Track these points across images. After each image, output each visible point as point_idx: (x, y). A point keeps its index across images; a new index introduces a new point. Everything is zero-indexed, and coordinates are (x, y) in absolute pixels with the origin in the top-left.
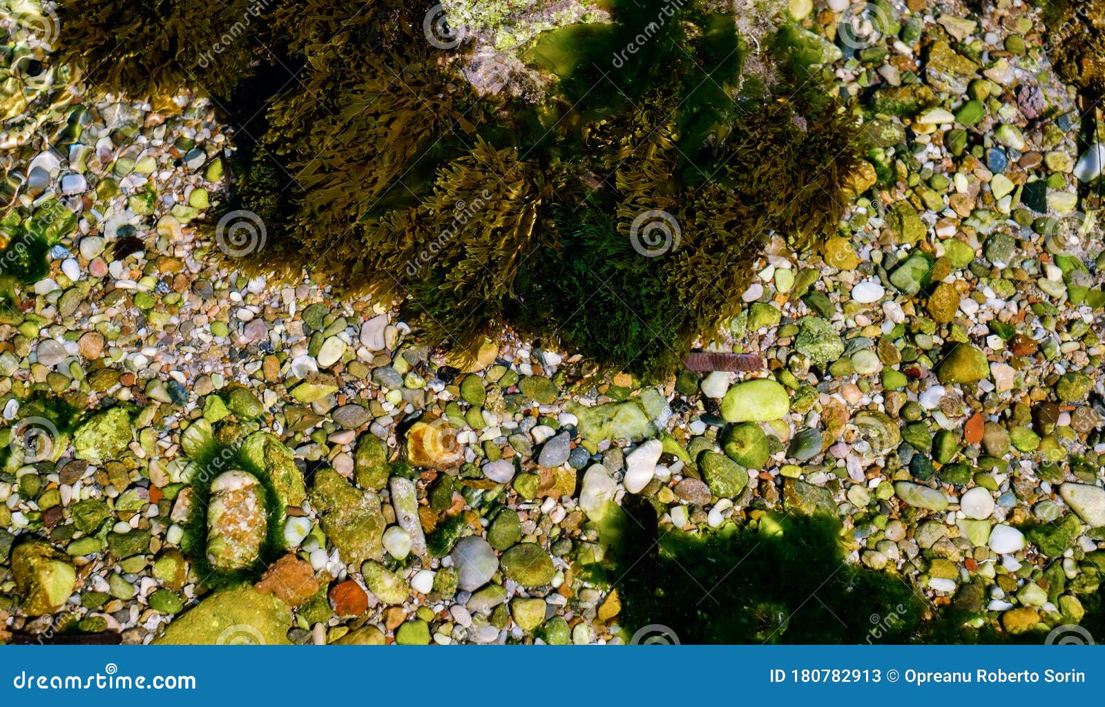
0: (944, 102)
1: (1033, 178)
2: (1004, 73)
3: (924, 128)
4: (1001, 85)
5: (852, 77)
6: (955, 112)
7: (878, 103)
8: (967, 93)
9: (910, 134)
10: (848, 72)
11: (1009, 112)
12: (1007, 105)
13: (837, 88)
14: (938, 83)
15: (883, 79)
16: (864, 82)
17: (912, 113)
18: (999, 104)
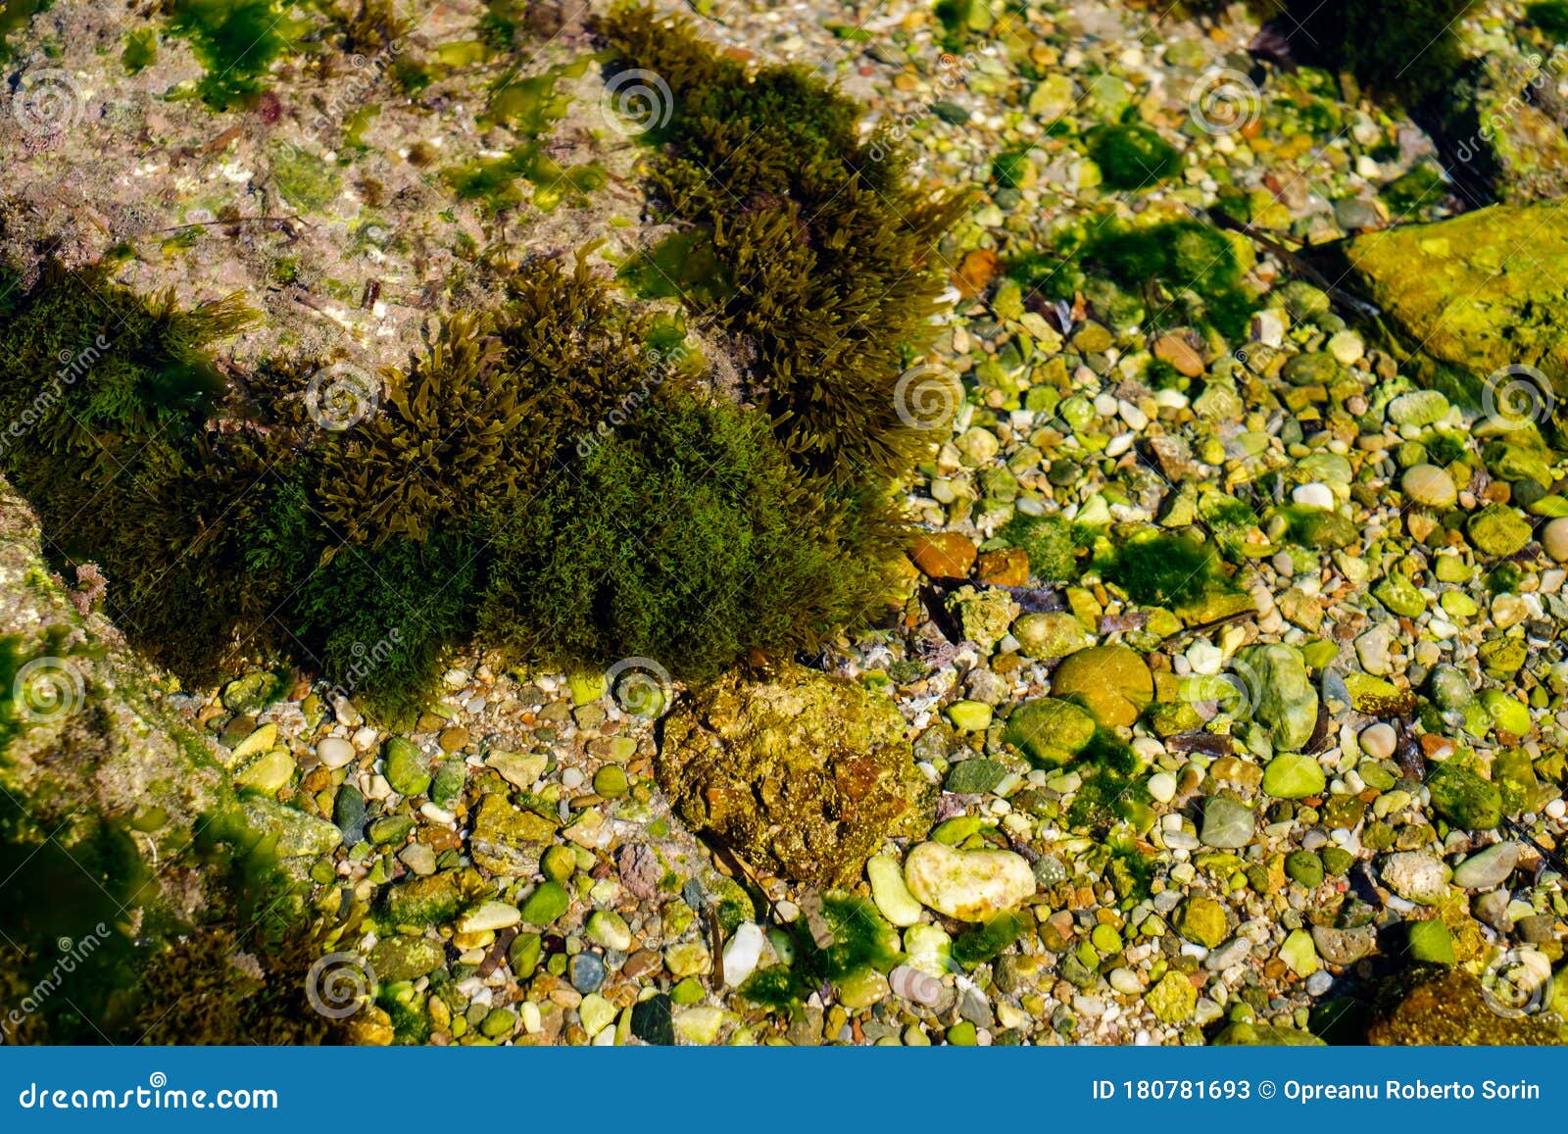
0: (505, 891)
1: (648, 993)
2: (595, 832)
3: (472, 938)
4: (594, 850)
5: (363, 871)
6: (521, 905)
7: (395, 907)
8: (541, 871)
9: (451, 952)
10: (357, 864)
11: (606, 891)
12: (602, 882)
13: (337, 891)
14: (492, 861)
15: (407, 868)
16: (380, 877)
17: (450, 918)
18: (591, 882)
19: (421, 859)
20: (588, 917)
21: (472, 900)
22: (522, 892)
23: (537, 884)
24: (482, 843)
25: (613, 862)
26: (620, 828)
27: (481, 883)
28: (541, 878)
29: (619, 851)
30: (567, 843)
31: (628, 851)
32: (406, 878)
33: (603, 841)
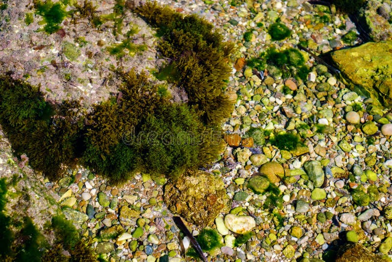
19: (108, 223)
20: (148, 236)
21: (120, 233)
22: (132, 230)
23: (136, 228)
24: (122, 219)
25: (153, 222)
26: (155, 213)
27: (122, 229)
28: (137, 226)
29: (155, 220)
30: (143, 218)
31: (157, 219)
32: (104, 228)
33: (151, 217)
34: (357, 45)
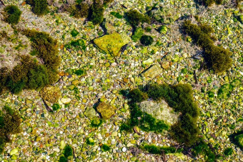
19: (22, 106)
20: (36, 108)
21: (27, 109)
22: (31, 107)
24: (27, 104)
25: (37, 104)
26: (38, 101)
27: (27, 107)
29: (38, 103)
30: (34, 103)
32: (22, 108)
33: (36, 102)
34: (103, 35)
